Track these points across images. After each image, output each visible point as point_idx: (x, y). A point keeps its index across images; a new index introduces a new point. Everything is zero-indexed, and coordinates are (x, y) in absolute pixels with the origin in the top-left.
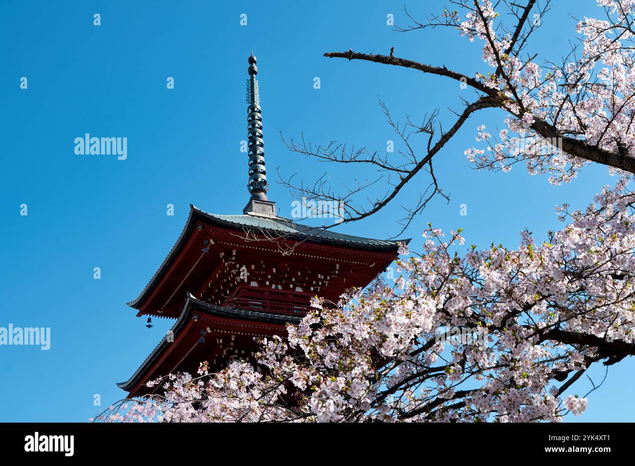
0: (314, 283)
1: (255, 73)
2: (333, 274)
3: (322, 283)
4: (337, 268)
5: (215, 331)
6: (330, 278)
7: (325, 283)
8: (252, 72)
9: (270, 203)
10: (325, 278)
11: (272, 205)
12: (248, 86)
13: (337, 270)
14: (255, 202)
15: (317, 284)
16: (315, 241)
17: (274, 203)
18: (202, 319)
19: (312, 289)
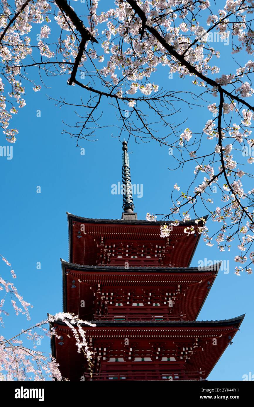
0: (156, 251)
1: (126, 149)
2: (166, 245)
3: (161, 251)
4: (168, 241)
5: (84, 281)
6: (165, 247)
7: (163, 251)
8: (124, 149)
9: (134, 214)
10: (162, 248)
11: (135, 215)
12: (123, 157)
13: (168, 242)
14: (125, 214)
15: (158, 252)
16: (146, 223)
17: (136, 213)
18: (71, 273)
19: (156, 256)
